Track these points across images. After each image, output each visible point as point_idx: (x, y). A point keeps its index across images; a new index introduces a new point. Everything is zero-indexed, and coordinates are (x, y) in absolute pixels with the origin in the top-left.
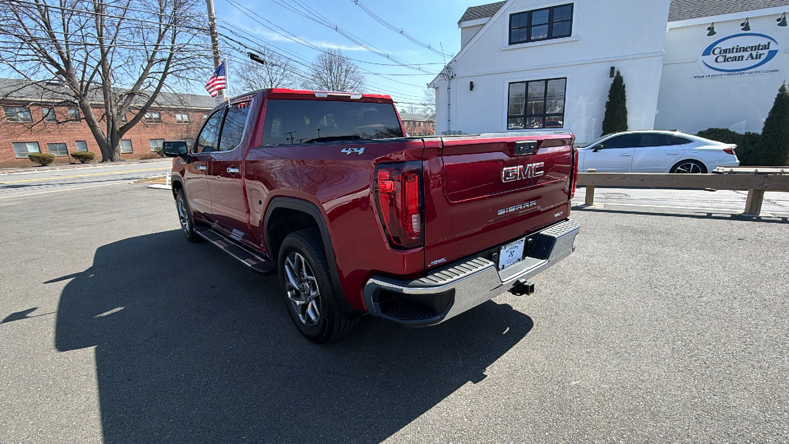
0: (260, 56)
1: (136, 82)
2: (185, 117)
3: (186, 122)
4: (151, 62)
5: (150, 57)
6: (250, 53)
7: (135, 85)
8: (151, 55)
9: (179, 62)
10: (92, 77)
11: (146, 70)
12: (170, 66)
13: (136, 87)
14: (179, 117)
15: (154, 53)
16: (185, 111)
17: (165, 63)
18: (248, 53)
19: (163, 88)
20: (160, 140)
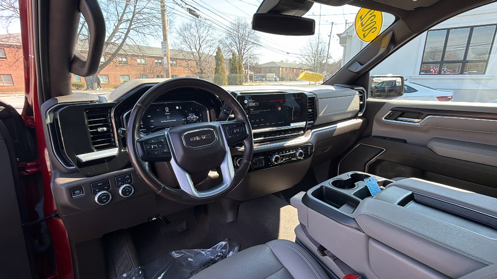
0: (197, 11)
1: (110, 35)
2: (143, 61)
3: (143, 64)
4: (120, 21)
5: (119, 18)
6: (189, 9)
7: (109, 37)
8: (121, 16)
9: (139, 21)
10: (81, 30)
11: (117, 27)
12: (133, 23)
13: (110, 39)
14: (139, 61)
15: (123, 15)
16: (143, 57)
17: (129, 22)
18: (187, 8)
19: (127, 40)
20: (126, 76)
